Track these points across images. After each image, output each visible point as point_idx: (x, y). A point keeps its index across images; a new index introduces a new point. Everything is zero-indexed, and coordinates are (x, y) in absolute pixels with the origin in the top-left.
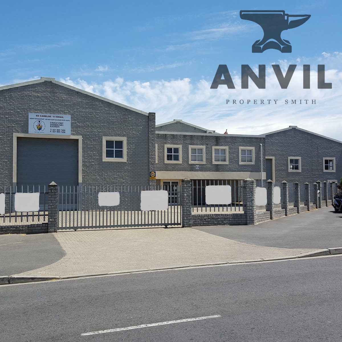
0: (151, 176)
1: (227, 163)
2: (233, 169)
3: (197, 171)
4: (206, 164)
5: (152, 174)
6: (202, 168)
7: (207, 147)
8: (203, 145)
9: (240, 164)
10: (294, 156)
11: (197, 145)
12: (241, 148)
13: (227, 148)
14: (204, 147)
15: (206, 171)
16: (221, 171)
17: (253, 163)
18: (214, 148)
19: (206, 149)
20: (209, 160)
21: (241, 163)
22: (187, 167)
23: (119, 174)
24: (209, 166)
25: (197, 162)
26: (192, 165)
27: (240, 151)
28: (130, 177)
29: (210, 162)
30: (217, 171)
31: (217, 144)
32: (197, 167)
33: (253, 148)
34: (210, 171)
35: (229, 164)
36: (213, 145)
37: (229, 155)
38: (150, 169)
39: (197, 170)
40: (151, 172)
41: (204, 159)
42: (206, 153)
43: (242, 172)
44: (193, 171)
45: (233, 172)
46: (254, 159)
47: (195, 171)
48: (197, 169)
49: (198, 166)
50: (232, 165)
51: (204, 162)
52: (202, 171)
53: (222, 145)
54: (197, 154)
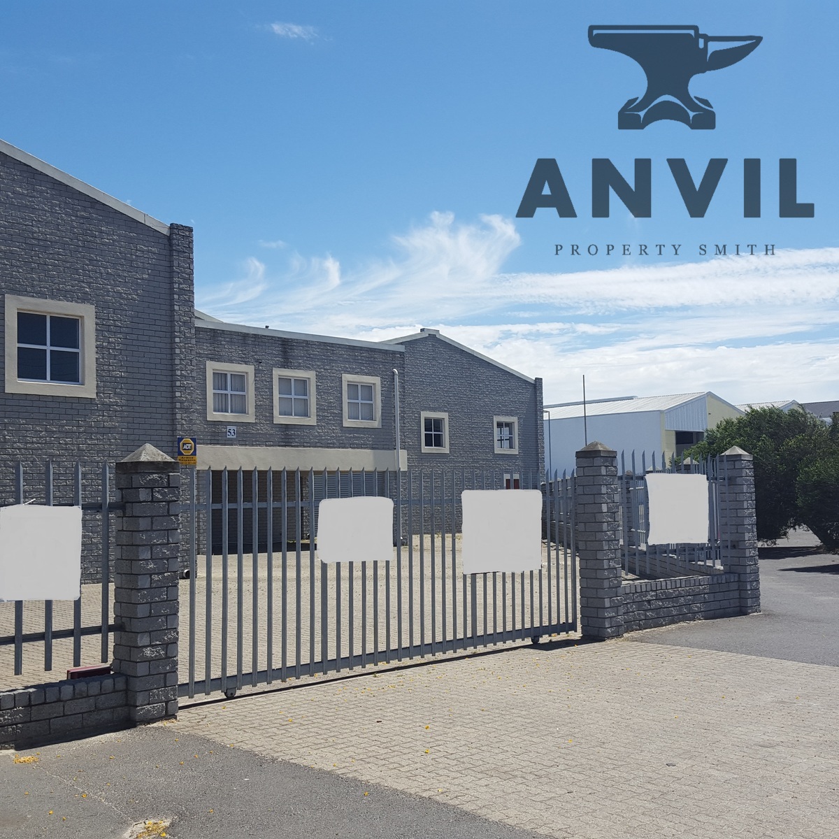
0: (180, 454)
1: (312, 421)
2: (328, 440)
3: (232, 445)
4: (256, 423)
5: (184, 444)
6: (247, 436)
7: (260, 370)
8: (246, 363)
9: (345, 424)
10: (434, 410)
11: (231, 361)
12: (347, 378)
13: (310, 375)
14: (249, 369)
15: (257, 445)
16: (297, 446)
17: (376, 424)
18: (277, 373)
19: (255, 377)
20: (265, 409)
21: (347, 423)
22: (202, 429)
23: (66, 444)
24: (265, 429)
25: (229, 416)
26: (215, 423)
27: (345, 387)
28: (106, 453)
29: (266, 416)
30: (285, 446)
31: (286, 364)
32: (232, 431)
33: (376, 380)
34: (266, 445)
35: (318, 426)
36: (274, 366)
37: (317, 398)
38: (179, 427)
39: (231, 439)
40: (180, 440)
41: (251, 408)
42: (256, 389)
43: (350, 449)
44: (218, 444)
45: (328, 447)
46: (378, 413)
47: (225, 444)
48: (231, 437)
49: (235, 428)
50: (324, 426)
51: (250, 418)
52: (246, 445)
53: (298, 367)
54: (229, 392)
